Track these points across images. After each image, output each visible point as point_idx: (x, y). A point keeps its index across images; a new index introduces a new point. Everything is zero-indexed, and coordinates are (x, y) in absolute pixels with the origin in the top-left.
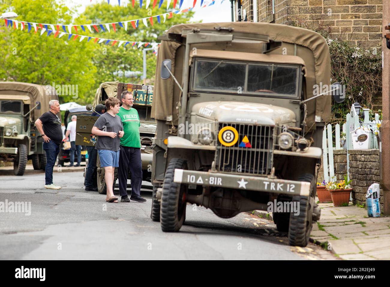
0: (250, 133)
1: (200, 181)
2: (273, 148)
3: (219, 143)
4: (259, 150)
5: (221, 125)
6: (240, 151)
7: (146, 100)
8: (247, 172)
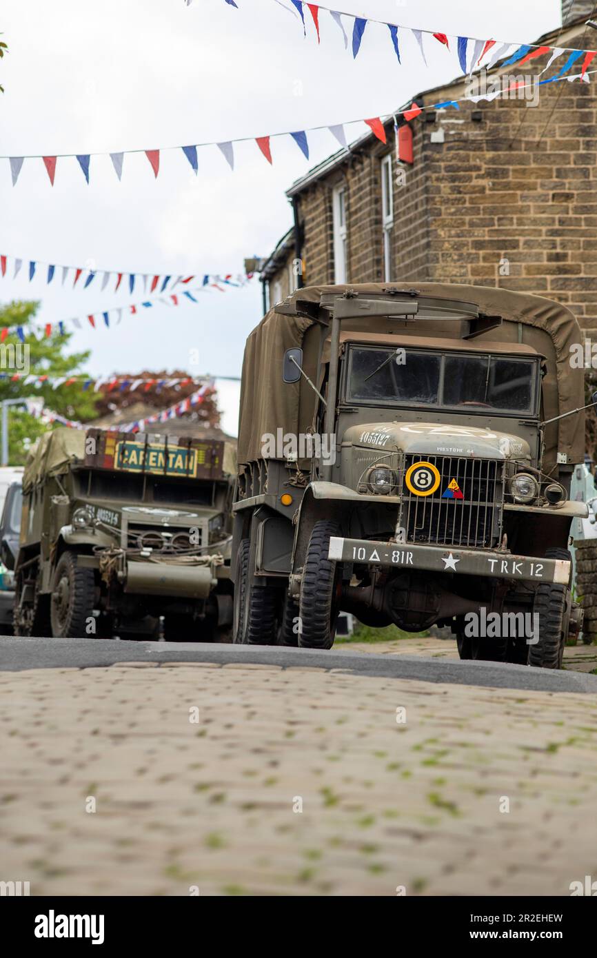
0: (461, 474)
1: (375, 557)
2: (503, 500)
3: (407, 491)
4: (478, 504)
5: (410, 459)
6: (444, 505)
7: (144, 462)
8: (456, 543)
